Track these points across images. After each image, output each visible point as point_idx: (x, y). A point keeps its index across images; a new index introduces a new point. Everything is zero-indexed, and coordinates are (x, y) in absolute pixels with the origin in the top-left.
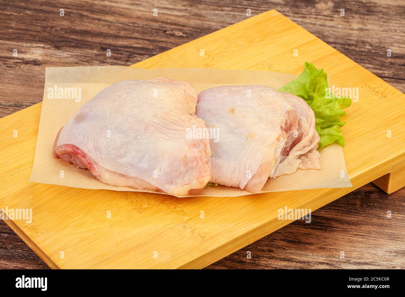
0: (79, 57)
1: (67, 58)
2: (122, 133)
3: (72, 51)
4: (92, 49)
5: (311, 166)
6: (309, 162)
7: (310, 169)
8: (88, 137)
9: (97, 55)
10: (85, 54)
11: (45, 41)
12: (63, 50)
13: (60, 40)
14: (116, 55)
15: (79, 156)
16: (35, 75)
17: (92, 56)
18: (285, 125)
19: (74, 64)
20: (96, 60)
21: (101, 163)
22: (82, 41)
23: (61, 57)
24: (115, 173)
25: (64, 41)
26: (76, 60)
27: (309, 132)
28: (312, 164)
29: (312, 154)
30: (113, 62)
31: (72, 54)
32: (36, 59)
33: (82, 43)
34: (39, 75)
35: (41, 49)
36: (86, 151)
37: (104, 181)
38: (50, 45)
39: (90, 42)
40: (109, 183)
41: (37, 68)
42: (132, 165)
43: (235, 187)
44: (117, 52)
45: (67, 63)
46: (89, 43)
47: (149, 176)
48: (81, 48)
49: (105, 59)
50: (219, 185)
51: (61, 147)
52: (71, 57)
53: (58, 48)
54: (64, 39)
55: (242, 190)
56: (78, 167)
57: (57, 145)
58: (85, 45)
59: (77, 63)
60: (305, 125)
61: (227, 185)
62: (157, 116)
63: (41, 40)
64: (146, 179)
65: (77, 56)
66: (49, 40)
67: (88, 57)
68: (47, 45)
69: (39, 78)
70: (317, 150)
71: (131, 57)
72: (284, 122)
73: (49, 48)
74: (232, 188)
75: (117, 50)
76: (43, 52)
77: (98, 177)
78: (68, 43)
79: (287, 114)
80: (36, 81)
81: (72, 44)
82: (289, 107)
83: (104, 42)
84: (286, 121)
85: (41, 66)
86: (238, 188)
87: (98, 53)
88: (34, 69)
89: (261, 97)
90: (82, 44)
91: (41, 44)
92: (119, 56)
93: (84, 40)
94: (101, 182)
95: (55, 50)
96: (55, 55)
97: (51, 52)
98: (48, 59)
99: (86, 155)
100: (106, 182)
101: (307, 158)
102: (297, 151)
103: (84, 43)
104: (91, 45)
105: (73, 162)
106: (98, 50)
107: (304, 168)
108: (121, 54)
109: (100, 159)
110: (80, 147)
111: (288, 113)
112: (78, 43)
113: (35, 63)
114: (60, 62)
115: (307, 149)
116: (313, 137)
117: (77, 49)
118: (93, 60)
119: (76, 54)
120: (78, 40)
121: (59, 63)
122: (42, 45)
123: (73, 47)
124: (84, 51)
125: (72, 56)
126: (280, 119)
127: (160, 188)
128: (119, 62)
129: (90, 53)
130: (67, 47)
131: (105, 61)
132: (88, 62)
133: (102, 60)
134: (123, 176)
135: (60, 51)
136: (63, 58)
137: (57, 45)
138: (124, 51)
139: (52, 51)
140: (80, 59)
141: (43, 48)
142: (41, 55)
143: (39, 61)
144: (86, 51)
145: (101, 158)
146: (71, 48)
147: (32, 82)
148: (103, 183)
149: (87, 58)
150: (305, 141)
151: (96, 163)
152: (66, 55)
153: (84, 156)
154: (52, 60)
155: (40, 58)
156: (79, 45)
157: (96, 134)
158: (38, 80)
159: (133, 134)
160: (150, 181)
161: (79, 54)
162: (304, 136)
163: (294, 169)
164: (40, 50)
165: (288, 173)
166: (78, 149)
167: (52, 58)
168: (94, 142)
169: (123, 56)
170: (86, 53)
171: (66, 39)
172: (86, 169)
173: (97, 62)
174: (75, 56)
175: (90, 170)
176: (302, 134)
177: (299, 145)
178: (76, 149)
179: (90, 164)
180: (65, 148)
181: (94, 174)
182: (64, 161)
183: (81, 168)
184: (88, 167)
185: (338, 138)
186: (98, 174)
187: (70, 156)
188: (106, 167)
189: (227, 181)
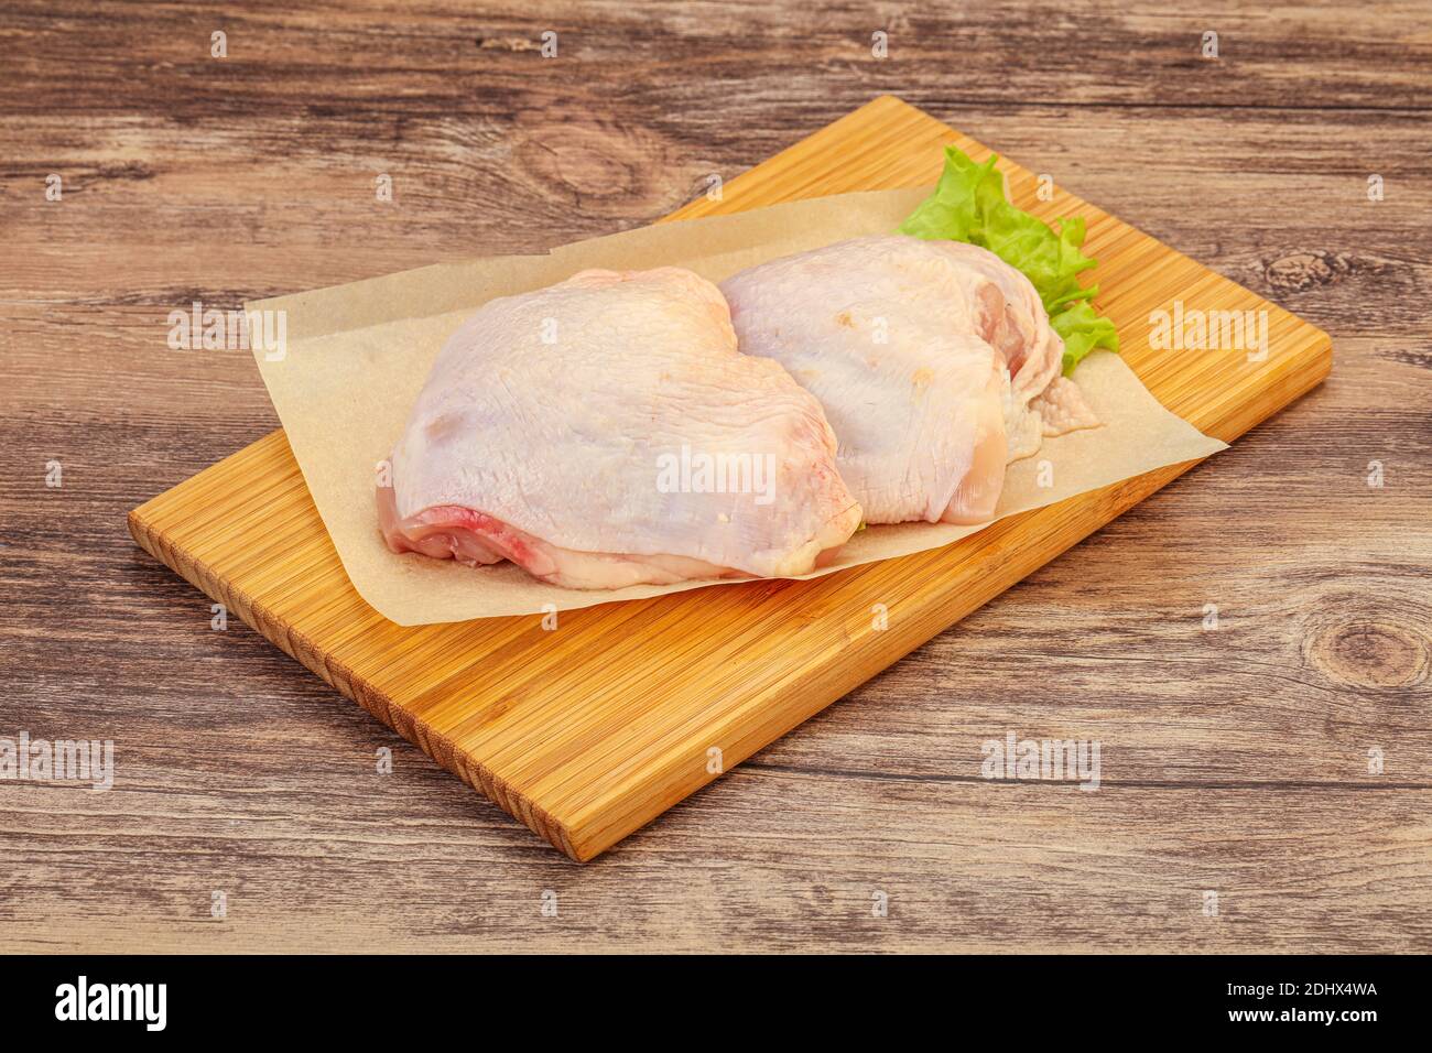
0: (256, 142)
1: (221, 147)
3: (229, 126)
4: (286, 113)
5: (1073, 423)
9: (305, 132)
10: (269, 131)
11: (143, 105)
12: (203, 128)
13: (184, 97)
14: (360, 125)
15: (480, 530)
16: (144, 207)
17: (292, 135)
19: (250, 165)
20: (308, 145)
21: (556, 538)
22: (250, 94)
23: (205, 147)
24: (600, 555)
25: (197, 99)
26: (249, 153)
27: (1036, 333)
28: (1071, 415)
29: (1059, 390)
30: (358, 148)
31: (235, 134)
32: (136, 162)
33: (250, 99)
34: (159, 206)
35: (138, 130)
36: (497, 512)
37: (571, 582)
38: (159, 114)
39: (273, 95)
40: (589, 585)
41: (144, 186)
43: (911, 522)
44: (360, 116)
45: (227, 163)
46: (273, 99)
47: (701, 543)
48: (253, 114)
49: (334, 139)
50: (869, 526)
52: (235, 145)
53: (186, 121)
54: (195, 94)
58: (260, 105)
59: (255, 161)
60: (1022, 314)
61: (889, 521)
63: (131, 103)
65: (249, 138)
66: (153, 101)
67: (283, 139)
68: (153, 116)
69: (162, 215)
70: (1063, 375)
71: (404, 128)
72: (979, 318)
73: (161, 126)
75: (359, 111)
76: (149, 139)
77: (551, 578)
78: (210, 105)
80: (155, 226)
81: (226, 107)
83: (313, 91)
84: (984, 316)
85: (155, 179)
86: (921, 522)
87: (305, 124)
88: (139, 191)
90: (252, 103)
91: (133, 115)
92: (370, 126)
93: (252, 90)
94: (562, 587)
95: (180, 129)
96: (186, 142)
97: (169, 136)
98: (170, 156)
99: (502, 524)
100: (578, 585)
101: (1051, 403)
102: (1022, 389)
103: (258, 100)
104: (279, 104)
105: (457, 553)
106: (303, 117)
107: (1054, 431)
108: (374, 120)
109: (550, 527)
111: (981, 292)
112: (241, 102)
113: (137, 172)
114: (206, 163)
115: (1045, 379)
116: (1049, 347)
117: (242, 121)
118: (300, 145)
119: (245, 133)
120: (237, 94)
121: (203, 167)
122: (137, 119)
123: (229, 114)
124: (264, 122)
125: (236, 142)
127: (738, 566)
128: (376, 144)
129: (283, 126)
130: (211, 116)
131: (334, 146)
132: (287, 154)
133: (324, 145)
134: (622, 557)
135: (196, 131)
136: (209, 149)
137: (180, 113)
138: (380, 111)
139: (173, 133)
140: (262, 147)
141: (143, 125)
142: (146, 148)
143: (145, 165)
144: (271, 124)
145: (554, 523)
146: (226, 119)
147: (145, 228)
148: (570, 589)
149: (281, 143)
150: (1034, 359)
151: (538, 541)
152: (219, 141)
153: (497, 526)
154: (182, 159)
155: (145, 157)
156: (245, 107)
157: (518, 461)
158: (160, 222)
160: (704, 554)
161: (253, 134)
162: (1027, 349)
163: (1037, 439)
164: (136, 133)
165: (1027, 451)
166: (471, 512)
167: (180, 152)
168: (519, 484)
169: (381, 126)
170: (273, 128)
171: (202, 94)
172: (504, 563)
173: (312, 152)
174: (246, 141)
175: (522, 561)
176: (1022, 342)
177: (1025, 373)
178: (467, 515)
179: (519, 545)
180: (429, 519)
181: (537, 570)
182: (425, 555)
183: (484, 565)
184: (516, 554)
185: (1103, 333)
186: (552, 568)
187: (444, 538)
188: (574, 542)
189: (893, 510)
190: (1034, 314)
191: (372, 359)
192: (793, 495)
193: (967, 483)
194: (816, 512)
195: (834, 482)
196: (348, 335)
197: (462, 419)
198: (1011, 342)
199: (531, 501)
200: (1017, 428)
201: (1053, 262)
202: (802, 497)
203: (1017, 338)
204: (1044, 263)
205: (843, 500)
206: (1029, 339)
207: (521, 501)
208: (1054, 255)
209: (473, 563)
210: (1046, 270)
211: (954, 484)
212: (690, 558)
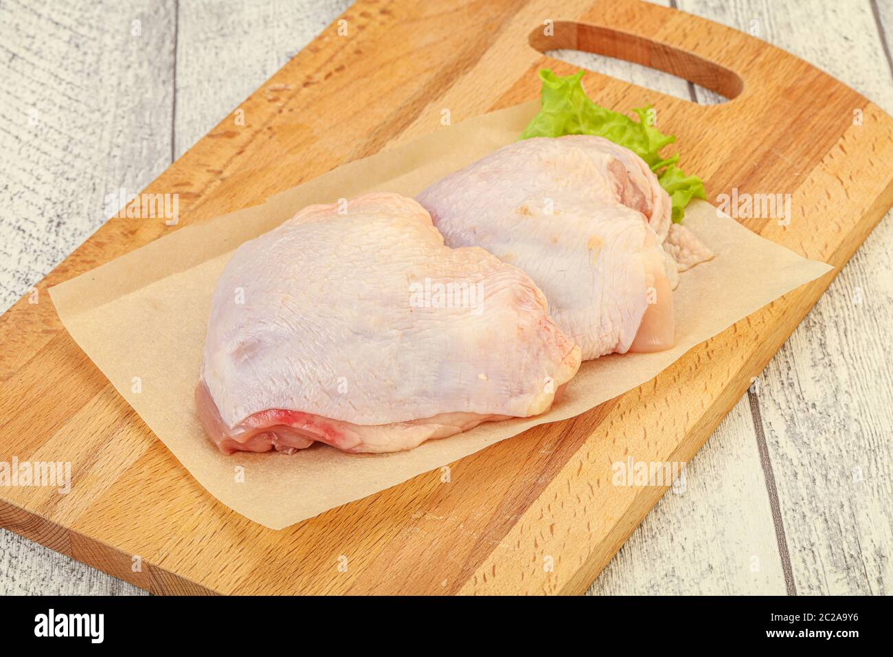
2: (371, 338)
5: (696, 259)
6: (686, 251)
7: (695, 265)
15: (293, 425)
18: (618, 193)
21: (357, 419)
24: (394, 425)
28: (692, 252)
29: (677, 234)
37: (374, 450)
40: (389, 449)
42: (424, 393)
43: (608, 356)
47: (468, 400)
51: (238, 426)
55: (623, 356)
56: (291, 450)
57: (228, 427)
60: (638, 177)
62: (413, 276)
64: (465, 407)
72: (615, 188)
77: (358, 449)
79: (610, 172)
82: (608, 158)
84: (617, 186)
86: (616, 355)
89: (548, 162)
99: (313, 416)
101: (675, 245)
105: (276, 445)
107: (685, 267)
109: (352, 411)
110: (288, 406)
111: (611, 167)
115: (666, 228)
116: (662, 201)
126: (606, 188)
134: (411, 423)
145: (354, 408)
151: (343, 423)
153: (309, 418)
157: (316, 365)
159: (394, 332)
160: (473, 408)
166: (286, 411)
168: (320, 382)
175: (333, 441)
176: (644, 198)
177: (655, 219)
178: (282, 414)
179: (328, 430)
180: (253, 424)
181: (345, 445)
182: (252, 452)
183: (301, 450)
184: (328, 437)
185: (695, 188)
186: (358, 441)
187: (266, 436)
188: (372, 419)
189: (595, 349)
190: (645, 175)
192: (530, 348)
194: (550, 358)
197: (260, 341)
198: (637, 199)
199: (330, 394)
202: (536, 348)
203: (640, 196)
205: (565, 345)
206: (648, 195)
207: (324, 394)
212: (461, 412)
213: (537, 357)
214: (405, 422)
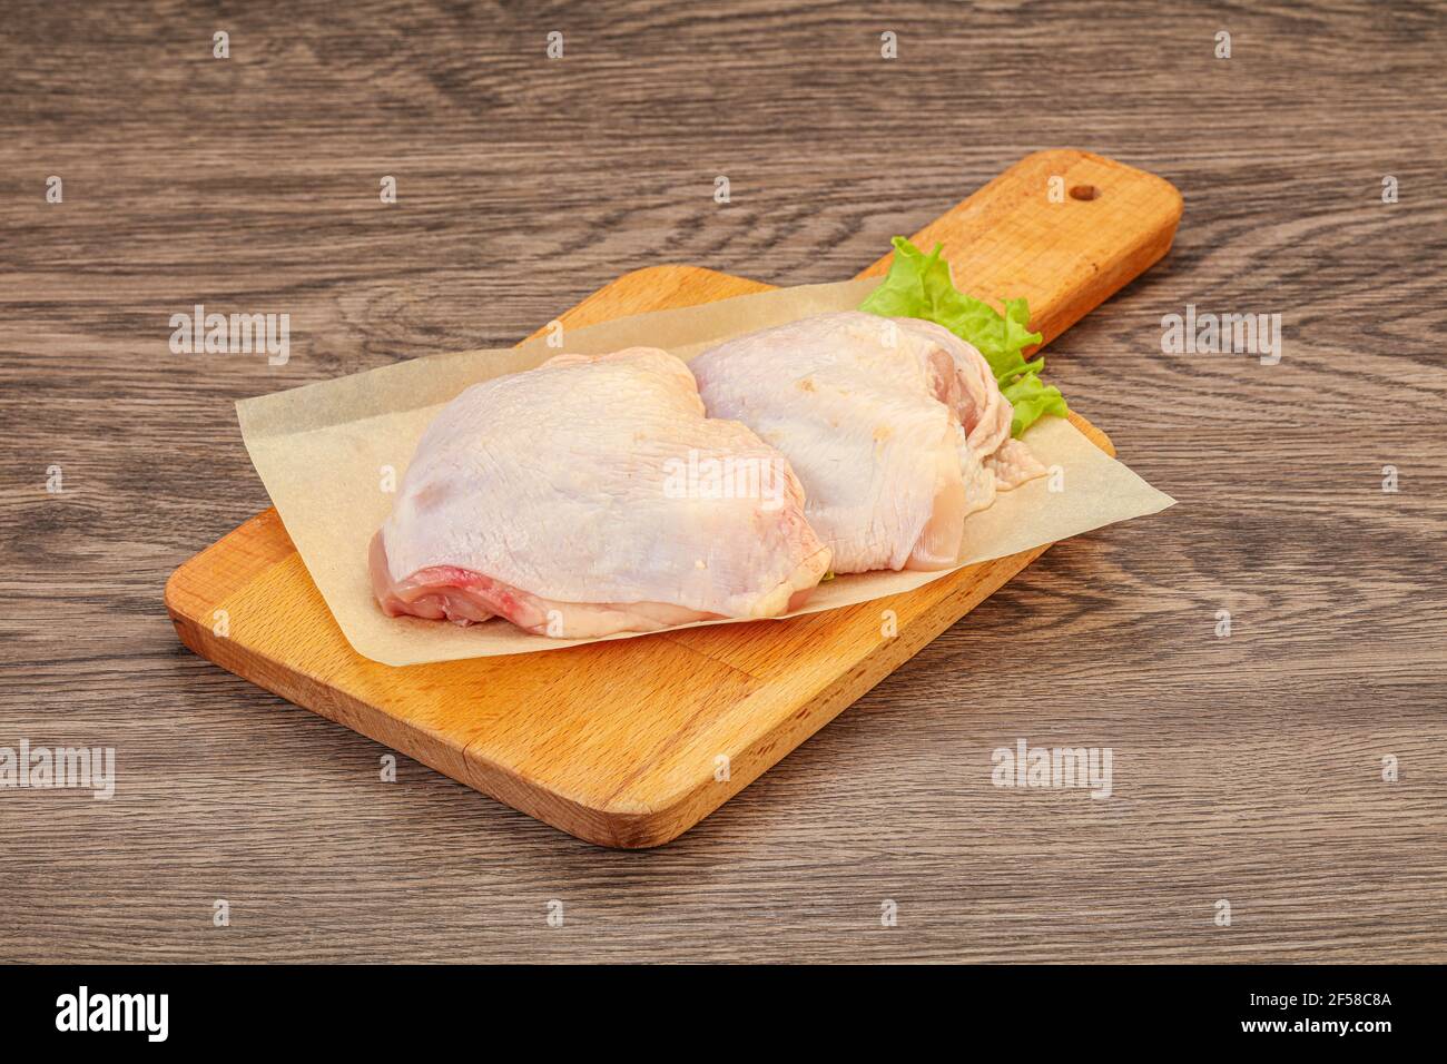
2: (574, 498)
5: (1024, 475)
6: (1014, 468)
7: (1022, 483)
8: (482, 535)
15: (469, 589)
18: (936, 388)
21: (543, 592)
24: (585, 605)
27: (987, 397)
28: (1021, 469)
29: (1010, 450)
36: (487, 570)
42: (627, 573)
43: (877, 571)
47: (680, 590)
50: (836, 575)
51: (407, 582)
55: (895, 572)
57: (394, 581)
60: (972, 379)
61: (857, 571)
64: (674, 597)
70: (1013, 437)
72: (933, 383)
74: (871, 573)
77: (539, 629)
79: (931, 362)
82: (931, 346)
84: (937, 380)
86: (887, 570)
89: (854, 337)
94: (551, 637)
99: (491, 580)
101: (1003, 461)
102: (976, 448)
105: (448, 614)
107: (1008, 485)
109: (537, 580)
110: (465, 564)
111: (933, 358)
115: (996, 441)
116: (999, 411)
127: (715, 609)
134: (606, 607)
145: (540, 577)
148: (558, 639)
150: (986, 420)
151: (525, 594)
153: (486, 582)
157: (504, 521)
159: (603, 495)
160: (684, 600)
162: (979, 410)
163: (991, 493)
165: (982, 504)
166: (461, 571)
168: (505, 542)
172: (496, 619)
175: (510, 615)
176: (973, 406)
177: (978, 433)
178: (457, 574)
179: (507, 599)
180: (423, 581)
181: (525, 622)
182: (418, 617)
183: (476, 623)
184: (505, 608)
185: (1050, 400)
186: (539, 619)
187: (436, 598)
188: (559, 595)
189: (860, 558)
190: (983, 378)
191: (359, 449)
192: (764, 541)
193: (930, 529)
194: (788, 556)
195: (803, 528)
196: (334, 429)
197: (448, 487)
198: (964, 404)
199: (516, 557)
200: (973, 480)
201: (1000, 339)
202: (773, 542)
203: (969, 401)
204: (991, 340)
205: (812, 544)
206: (981, 403)
207: (508, 558)
208: (1000, 333)
209: (464, 622)
210: (995, 347)
211: (917, 532)
212: (670, 604)
213: (772, 551)
214: (600, 604)
